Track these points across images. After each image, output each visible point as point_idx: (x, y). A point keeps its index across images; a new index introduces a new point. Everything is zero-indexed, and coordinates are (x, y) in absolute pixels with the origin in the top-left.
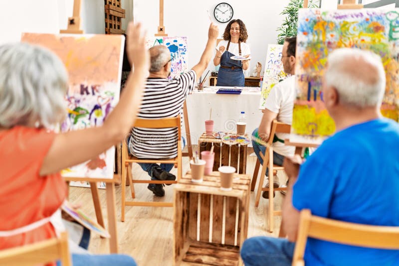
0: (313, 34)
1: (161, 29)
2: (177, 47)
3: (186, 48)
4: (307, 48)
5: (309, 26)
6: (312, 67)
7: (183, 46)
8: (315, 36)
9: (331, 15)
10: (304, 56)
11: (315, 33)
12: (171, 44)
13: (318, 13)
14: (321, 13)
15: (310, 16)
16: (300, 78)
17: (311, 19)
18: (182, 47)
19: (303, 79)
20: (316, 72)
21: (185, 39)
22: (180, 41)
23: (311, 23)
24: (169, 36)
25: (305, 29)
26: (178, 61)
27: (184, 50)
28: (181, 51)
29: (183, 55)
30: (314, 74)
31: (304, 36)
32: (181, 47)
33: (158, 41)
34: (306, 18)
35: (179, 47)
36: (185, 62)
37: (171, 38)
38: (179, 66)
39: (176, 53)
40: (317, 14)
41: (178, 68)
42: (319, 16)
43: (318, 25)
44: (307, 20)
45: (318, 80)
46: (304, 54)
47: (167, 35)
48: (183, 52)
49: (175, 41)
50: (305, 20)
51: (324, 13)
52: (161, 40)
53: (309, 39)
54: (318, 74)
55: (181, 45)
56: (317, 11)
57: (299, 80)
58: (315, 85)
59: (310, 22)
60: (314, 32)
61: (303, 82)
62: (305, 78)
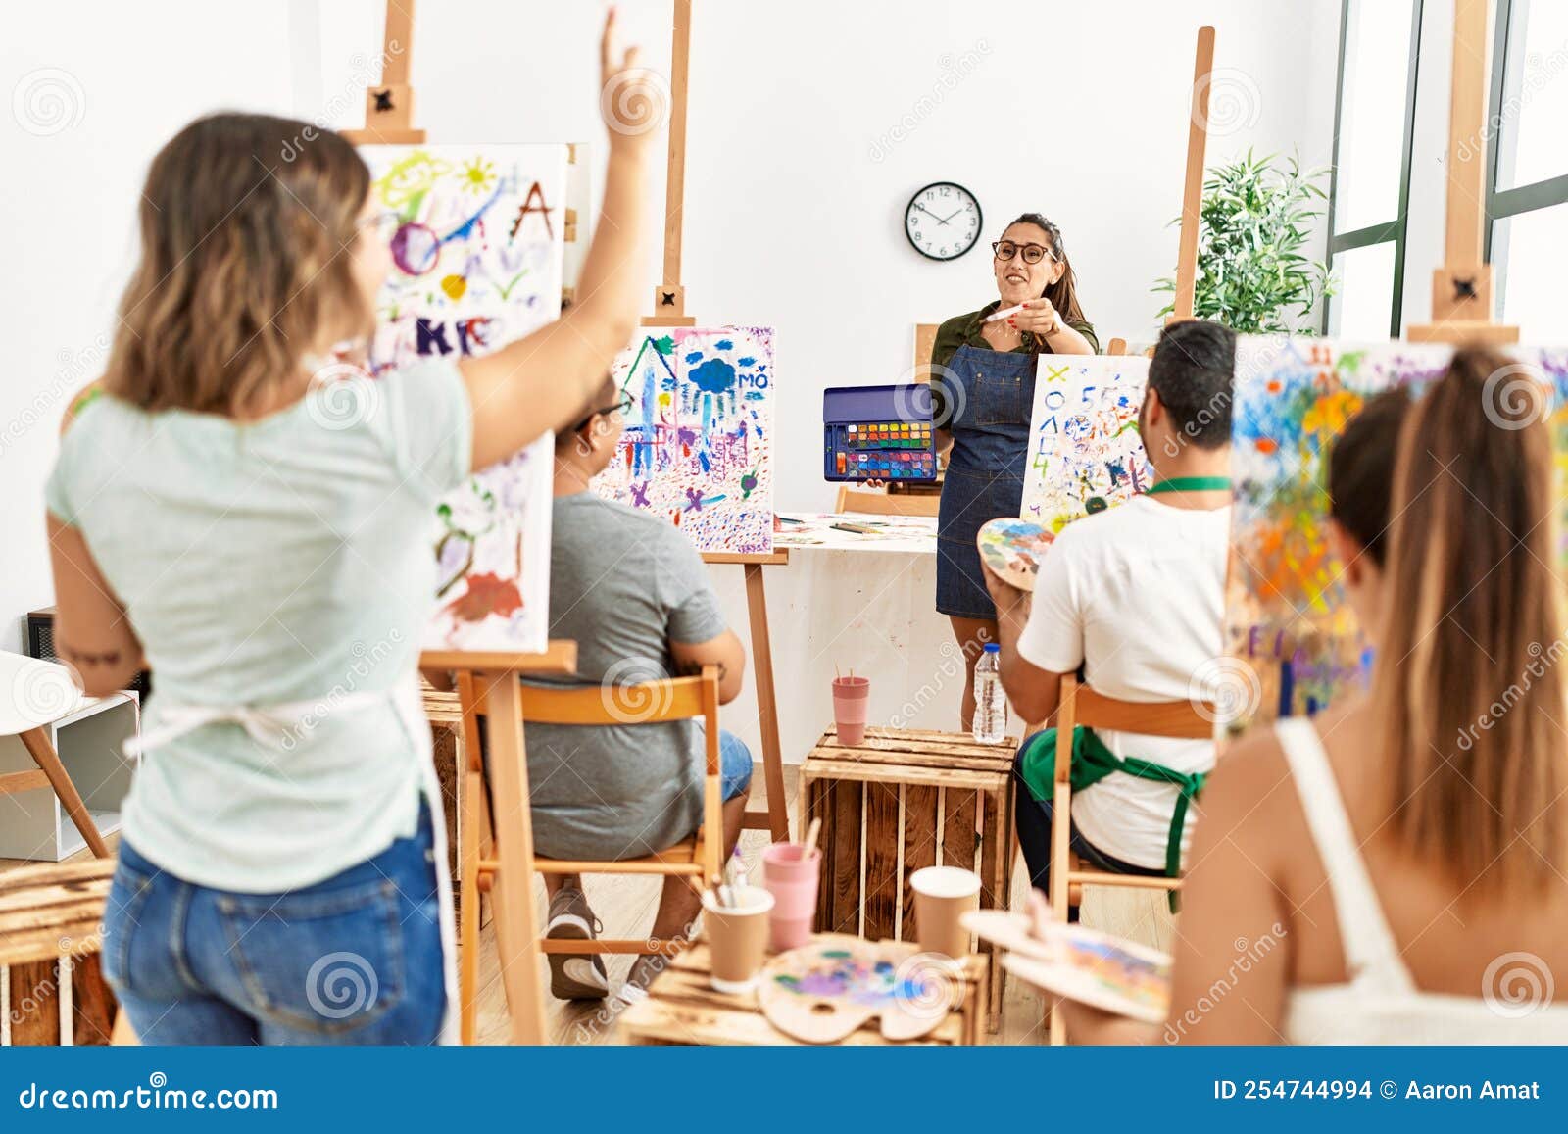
0: (1298, 449)
1: (668, 299)
2: (730, 369)
3: (765, 373)
4: (1273, 510)
5: (1283, 412)
6: (1298, 596)
7: (756, 366)
8: (1307, 455)
9: (1378, 368)
10: (1260, 543)
11: (1309, 446)
12: (707, 358)
13: (1322, 356)
14: (1335, 358)
15: (1286, 369)
16: (1243, 640)
17: (1291, 385)
18: (752, 370)
19: (1257, 647)
20: (1314, 618)
21: (764, 337)
22: (744, 346)
23: (1291, 402)
24: (699, 326)
25: (1265, 426)
26: (734, 428)
27: (761, 381)
28: (747, 387)
29: (757, 405)
30: (1306, 627)
31: (1259, 458)
32: (746, 371)
33: (655, 344)
34: (1268, 378)
35: (740, 370)
36: (759, 432)
37: (708, 334)
38: (736, 449)
39: (725, 395)
40: (1316, 360)
41: (733, 457)
42: (1327, 371)
43: (1323, 411)
44: (1273, 387)
45: (1327, 654)
46: (1262, 534)
47: (691, 321)
48: (755, 389)
49: (725, 345)
50: (1263, 389)
51: (1348, 359)
52: (667, 341)
53: (1281, 472)
54: (1324, 625)
55: (746, 362)
56: (1315, 351)
57: (1240, 651)
58: (1313, 676)
59: (1286, 396)
60: (1303, 438)
61: (1259, 661)
62: (1265, 646)
